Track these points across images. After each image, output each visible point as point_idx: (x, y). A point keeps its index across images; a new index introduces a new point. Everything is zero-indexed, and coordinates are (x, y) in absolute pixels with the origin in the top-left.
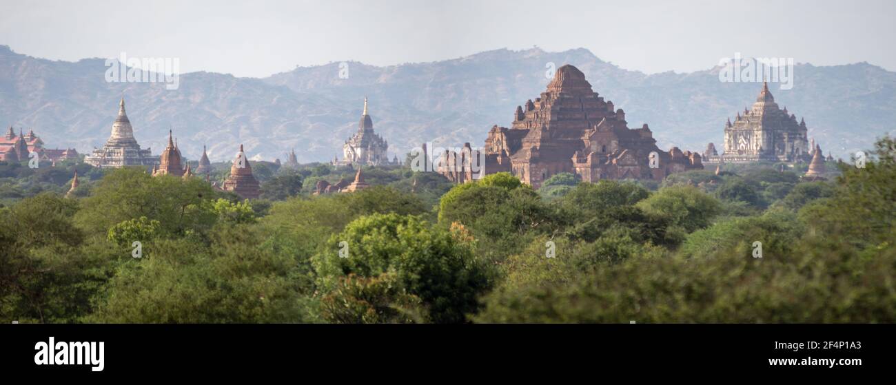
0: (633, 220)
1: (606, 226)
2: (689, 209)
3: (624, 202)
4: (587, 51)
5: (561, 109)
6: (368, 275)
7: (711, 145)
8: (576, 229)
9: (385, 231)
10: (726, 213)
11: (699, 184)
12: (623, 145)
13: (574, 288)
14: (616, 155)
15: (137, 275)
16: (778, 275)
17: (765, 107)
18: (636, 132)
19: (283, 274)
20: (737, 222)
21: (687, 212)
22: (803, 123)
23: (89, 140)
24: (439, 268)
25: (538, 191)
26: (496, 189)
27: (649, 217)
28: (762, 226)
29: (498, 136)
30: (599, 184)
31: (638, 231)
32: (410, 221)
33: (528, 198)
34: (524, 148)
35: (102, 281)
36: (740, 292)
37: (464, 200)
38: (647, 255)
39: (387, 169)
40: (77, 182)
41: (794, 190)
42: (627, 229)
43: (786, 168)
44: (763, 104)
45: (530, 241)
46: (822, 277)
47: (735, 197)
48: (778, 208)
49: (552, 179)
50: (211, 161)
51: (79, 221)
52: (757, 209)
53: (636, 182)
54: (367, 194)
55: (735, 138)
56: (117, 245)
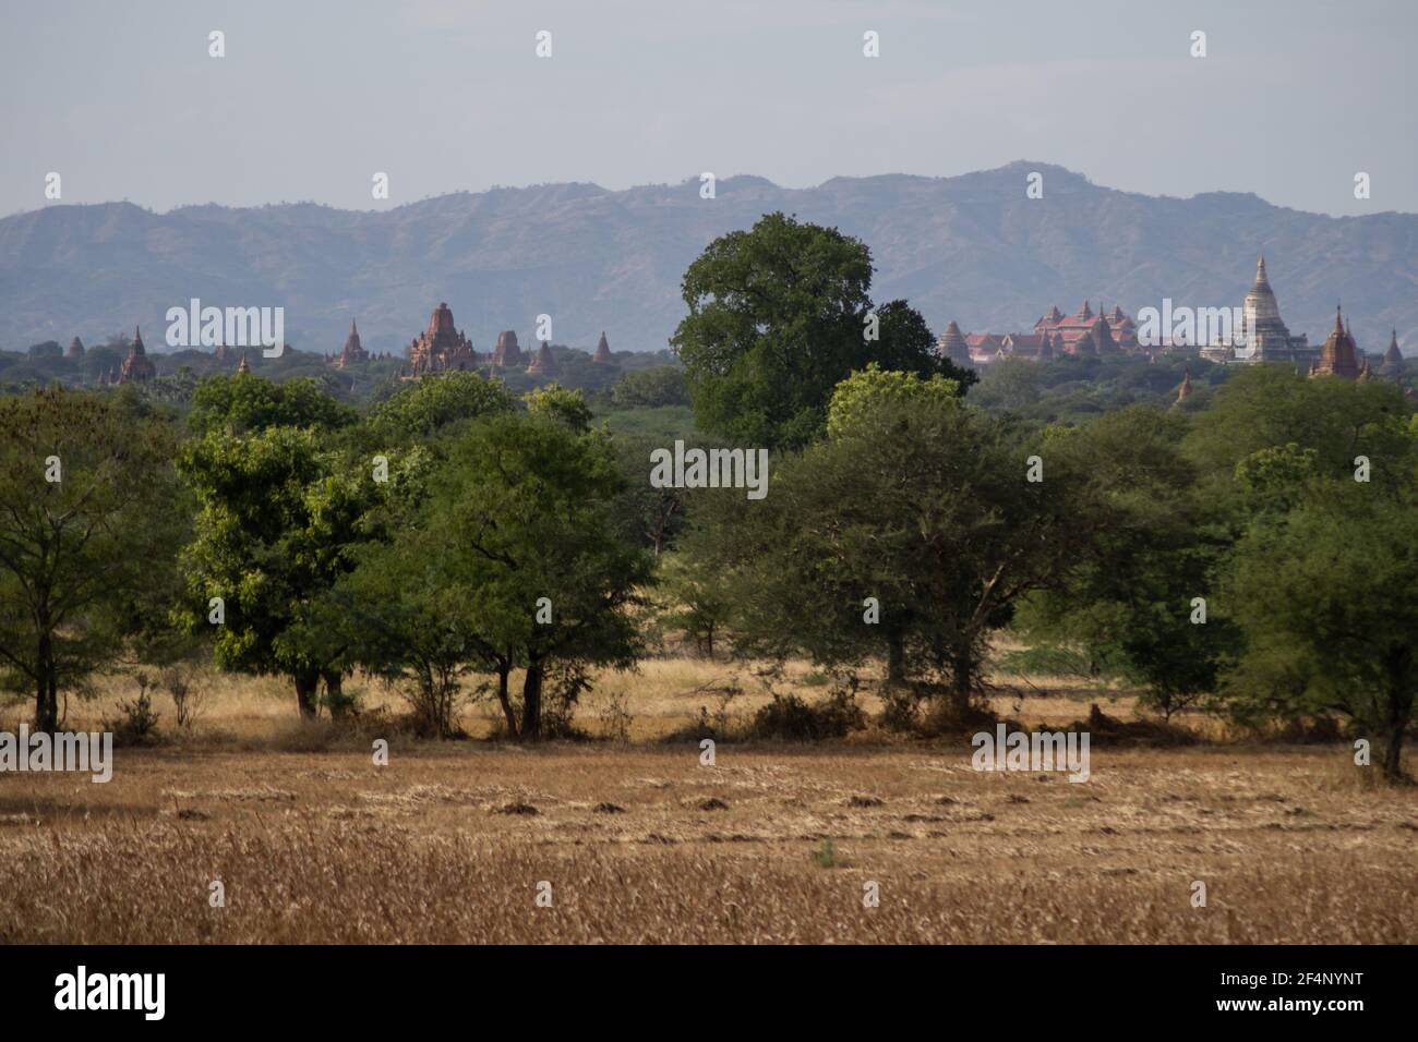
15: (1280, 534)
35: (1224, 543)
40: (1188, 387)
50: (1405, 354)
51: (1190, 450)
56: (1250, 487)
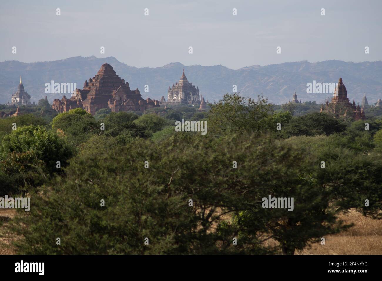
0: (132, 128)
1: (121, 130)
2: (154, 123)
3: (128, 120)
4: (114, 58)
5: (103, 82)
6: (21, 152)
7: (163, 97)
8: (109, 131)
9: (28, 133)
10: (168, 124)
11: (158, 113)
12: (128, 97)
14: (126, 101)
16: (185, 148)
17: (184, 82)
18: (134, 92)
20: (173, 128)
22: (198, 89)
24: (52, 149)
25: (94, 116)
26: (76, 115)
27: (138, 126)
29: (77, 93)
30: (118, 113)
31: (134, 132)
32: (39, 129)
33: (89, 119)
34: (88, 98)
36: (171, 156)
37: (64, 119)
38: (137, 142)
39: (30, 106)
41: (194, 115)
42: (129, 131)
43: (191, 106)
44: (183, 81)
45: (90, 137)
46: (202, 149)
47: (172, 118)
49: (99, 111)
53: (133, 112)
55: (172, 94)
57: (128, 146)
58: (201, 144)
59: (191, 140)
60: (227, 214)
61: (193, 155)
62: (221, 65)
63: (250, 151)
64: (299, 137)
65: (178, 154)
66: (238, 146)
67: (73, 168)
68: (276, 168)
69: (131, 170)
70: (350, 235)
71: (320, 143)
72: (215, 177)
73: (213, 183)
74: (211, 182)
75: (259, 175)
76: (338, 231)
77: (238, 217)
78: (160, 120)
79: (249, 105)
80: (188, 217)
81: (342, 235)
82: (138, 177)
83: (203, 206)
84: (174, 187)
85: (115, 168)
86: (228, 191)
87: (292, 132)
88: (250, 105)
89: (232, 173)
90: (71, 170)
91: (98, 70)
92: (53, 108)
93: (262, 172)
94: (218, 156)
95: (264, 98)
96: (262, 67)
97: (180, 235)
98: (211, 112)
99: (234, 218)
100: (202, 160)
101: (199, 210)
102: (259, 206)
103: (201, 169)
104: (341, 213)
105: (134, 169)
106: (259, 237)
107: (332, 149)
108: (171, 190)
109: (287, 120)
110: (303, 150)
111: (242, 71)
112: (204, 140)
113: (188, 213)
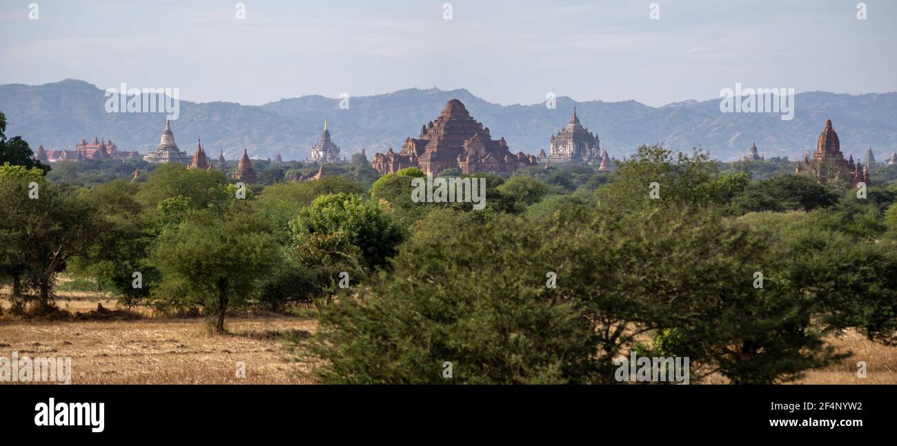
0: (494, 197)
2: (528, 190)
4: (466, 90)
5: (450, 127)
6: (325, 234)
7: (543, 150)
9: (336, 205)
10: (551, 193)
11: (535, 175)
12: (488, 150)
13: (454, 240)
14: (484, 157)
15: (176, 233)
16: (578, 230)
17: (575, 127)
18: (497, 142)
19: (270, 232)
20: (558, 199)
21: (527, 193)
22: (597, 137)
23: (147, 145)
24: (371, 229)
26: (408, 178)
27: (504, 195)
28: (572, 201)
29: (410, 144)
31: (497, 204)
32: (353, 198)
34: (426, 152)
35: (153, 237)
36: (556, 241)
37: (389, 184)
38: (502, 220)
39: (340, 165)
40: (138, 172)
41: (591, 179)
42: (491, 203)
43: (587, 165)
44: (573, 125)
45: (429, 211)
46: (604, 231)
47: (556, 183)
48: (582, 190)
49: (444, 172)
50: (226, 159)
51: (139, 198)
52: (569, 191)
53: (496, 174)
54: (325, 181)
55: (557, 146)
56: (164, 213)
57: (488, 226)
58: (603, 223)
59: (587, 217)
60: (644, 333)
61: (590, 240)
62: (633, 101)
63: (681, 235)
64: (761, 213)
65: (566, 239)
66: (661, 226)
67: (405, 259)
68: (723, 262)
69: (493, 263)
70: (845, 369)
71: (796, 223)
72: (625, 274)
73: (622, 285)
74: (619, 282)
75: (696, 273)
76: (826, 364)
77: (662, 338)
78: (537, 185)
79: (679, 163)
80: (583, 336)
81: (832, 371)
82: (505, 273)
83: (606, 320)
84: (560, 290)
85: (467, 259)
86: (646, 296)
87: (750, 205)
88: (681, 162)
89: (652, 268)
90: (401, 261)
91: (441, 110)
92: (374, 167)
93: (701, 268)
94: (629, 242)
95: (704, 152)
96: (699, 103)
97: (569, 364)
98: (618, 173)
99: (655, 340)
100: (604, 248)
101: (600, 326)
102: (695, 321)
103: (603, 263)
104: (830, 335)
105: (497, 262)
106: (696, 370)
107: (816, 233)
108: (556, 295)
109: (741, 187)
110: (768, 234)
111: (667, 110)
112: (607, 218)
113: (583, 331)
